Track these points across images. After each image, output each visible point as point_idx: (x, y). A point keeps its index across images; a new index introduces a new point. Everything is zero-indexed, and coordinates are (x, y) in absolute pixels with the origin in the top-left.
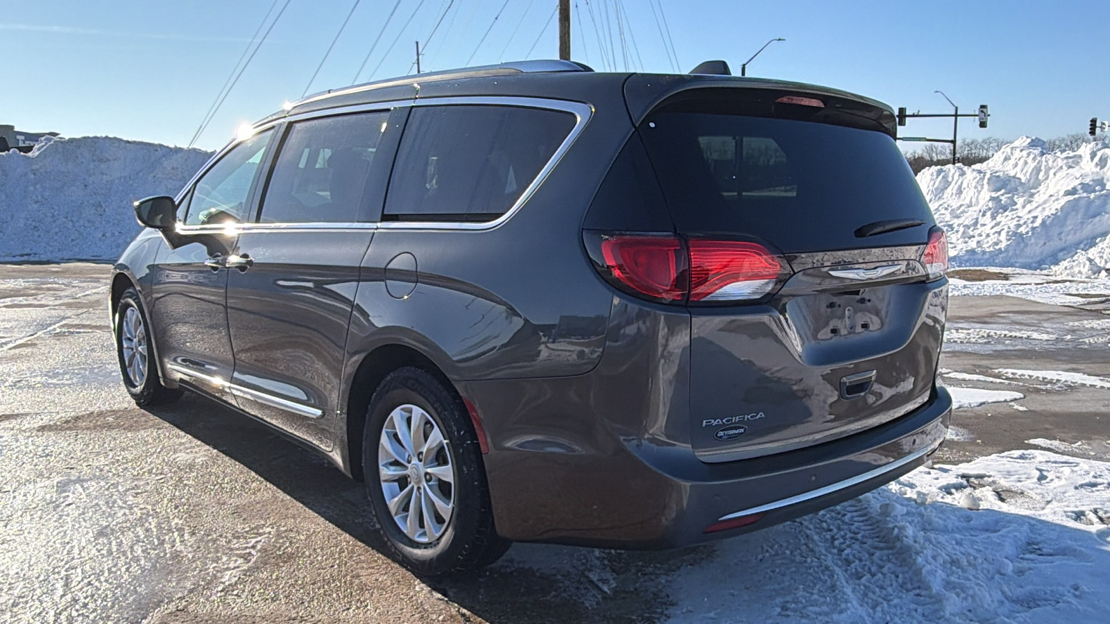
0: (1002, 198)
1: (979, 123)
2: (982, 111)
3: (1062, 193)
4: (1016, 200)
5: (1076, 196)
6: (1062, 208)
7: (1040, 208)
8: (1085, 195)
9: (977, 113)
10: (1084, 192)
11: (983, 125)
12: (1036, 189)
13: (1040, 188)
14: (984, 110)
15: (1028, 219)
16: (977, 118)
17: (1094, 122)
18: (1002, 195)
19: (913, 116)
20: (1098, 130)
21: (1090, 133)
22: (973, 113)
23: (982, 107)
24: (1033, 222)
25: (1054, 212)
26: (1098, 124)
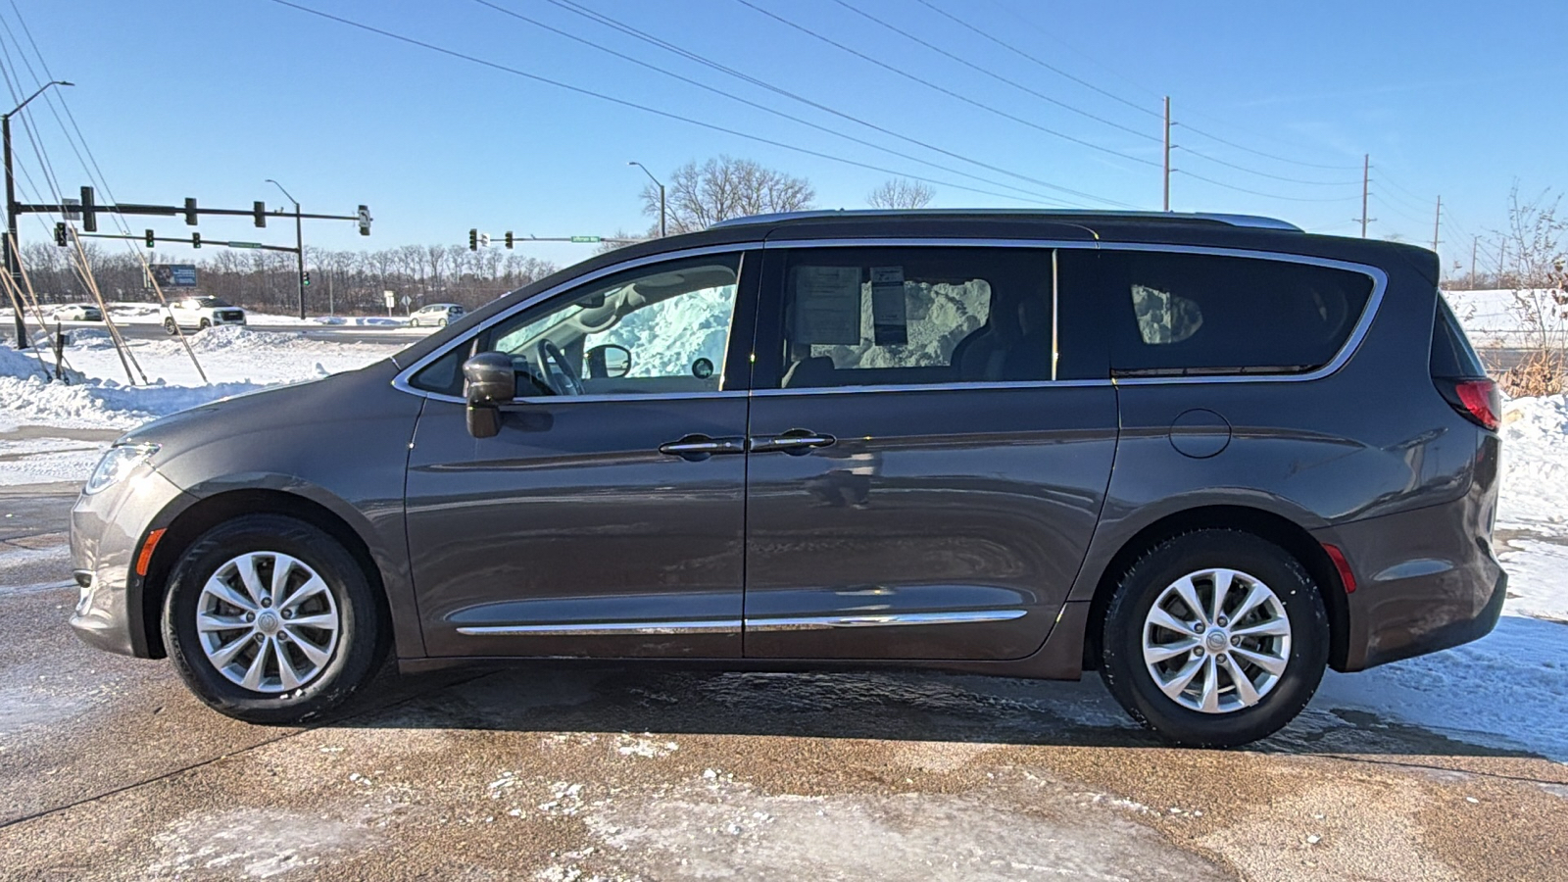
0: (622, 331)
1: (359, 228)
2: (363, 214)
3: (696, 326)
4: (638, 334)
5: (713, 330)
6: (703, 343)
7: (678, 344)
8: (720, 328)
9: (357, 215)
10: (718, 325)
11: (364, 231)
12: (653, 320)
13: (657, 320)
14: (365, 212)
15: (671, 356)
16: (357, 222)
17: (473, 234)
18: (621, 328)
19: (275, 214)
20: (479, 244)
21: (471, 247)
22: (351, 216)
23: (362, 207)
24: (678, 359)
25: (697, 348)
26: (479, 237)
